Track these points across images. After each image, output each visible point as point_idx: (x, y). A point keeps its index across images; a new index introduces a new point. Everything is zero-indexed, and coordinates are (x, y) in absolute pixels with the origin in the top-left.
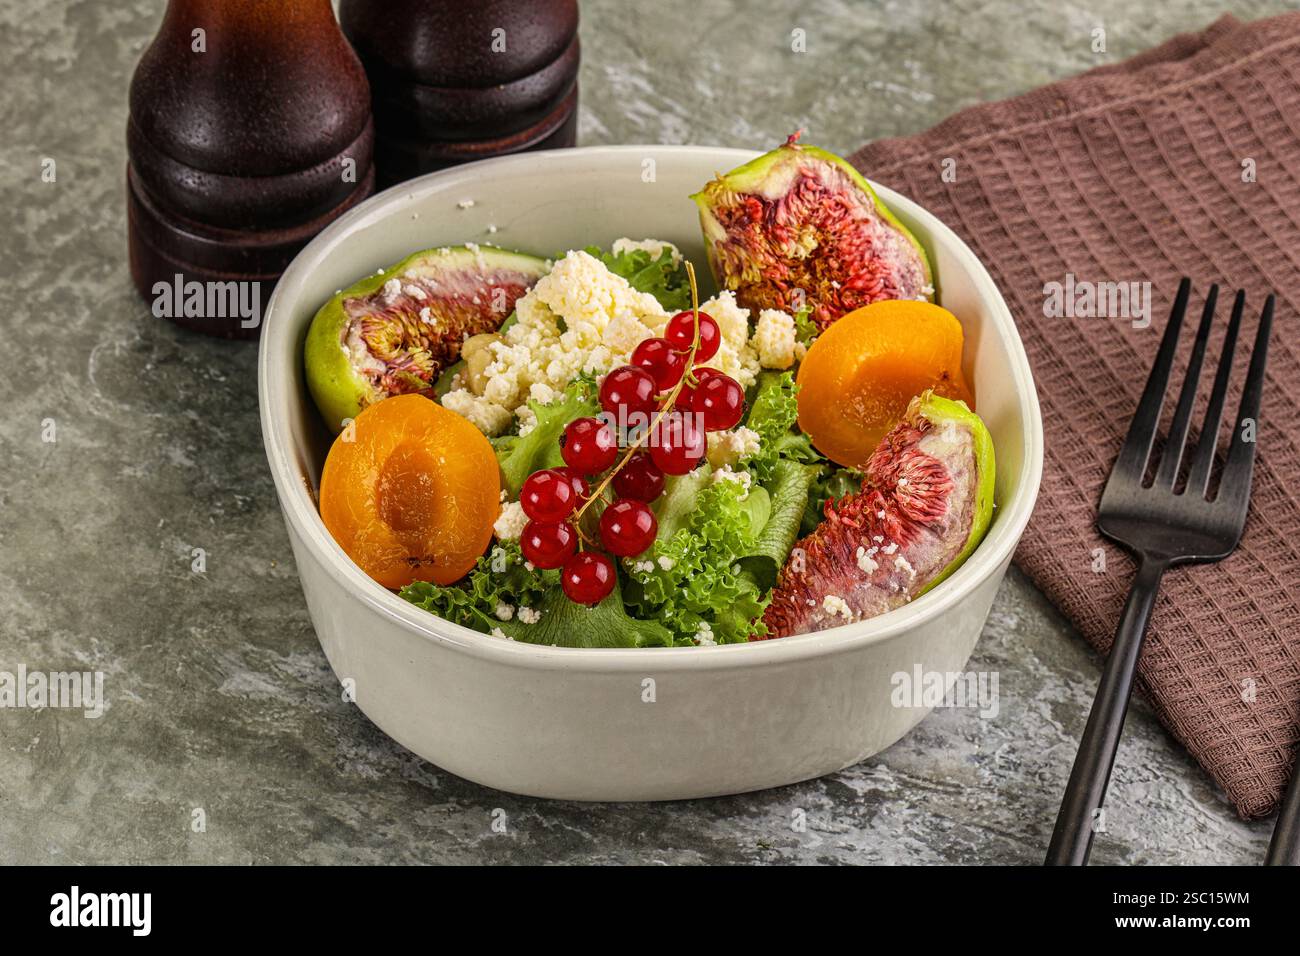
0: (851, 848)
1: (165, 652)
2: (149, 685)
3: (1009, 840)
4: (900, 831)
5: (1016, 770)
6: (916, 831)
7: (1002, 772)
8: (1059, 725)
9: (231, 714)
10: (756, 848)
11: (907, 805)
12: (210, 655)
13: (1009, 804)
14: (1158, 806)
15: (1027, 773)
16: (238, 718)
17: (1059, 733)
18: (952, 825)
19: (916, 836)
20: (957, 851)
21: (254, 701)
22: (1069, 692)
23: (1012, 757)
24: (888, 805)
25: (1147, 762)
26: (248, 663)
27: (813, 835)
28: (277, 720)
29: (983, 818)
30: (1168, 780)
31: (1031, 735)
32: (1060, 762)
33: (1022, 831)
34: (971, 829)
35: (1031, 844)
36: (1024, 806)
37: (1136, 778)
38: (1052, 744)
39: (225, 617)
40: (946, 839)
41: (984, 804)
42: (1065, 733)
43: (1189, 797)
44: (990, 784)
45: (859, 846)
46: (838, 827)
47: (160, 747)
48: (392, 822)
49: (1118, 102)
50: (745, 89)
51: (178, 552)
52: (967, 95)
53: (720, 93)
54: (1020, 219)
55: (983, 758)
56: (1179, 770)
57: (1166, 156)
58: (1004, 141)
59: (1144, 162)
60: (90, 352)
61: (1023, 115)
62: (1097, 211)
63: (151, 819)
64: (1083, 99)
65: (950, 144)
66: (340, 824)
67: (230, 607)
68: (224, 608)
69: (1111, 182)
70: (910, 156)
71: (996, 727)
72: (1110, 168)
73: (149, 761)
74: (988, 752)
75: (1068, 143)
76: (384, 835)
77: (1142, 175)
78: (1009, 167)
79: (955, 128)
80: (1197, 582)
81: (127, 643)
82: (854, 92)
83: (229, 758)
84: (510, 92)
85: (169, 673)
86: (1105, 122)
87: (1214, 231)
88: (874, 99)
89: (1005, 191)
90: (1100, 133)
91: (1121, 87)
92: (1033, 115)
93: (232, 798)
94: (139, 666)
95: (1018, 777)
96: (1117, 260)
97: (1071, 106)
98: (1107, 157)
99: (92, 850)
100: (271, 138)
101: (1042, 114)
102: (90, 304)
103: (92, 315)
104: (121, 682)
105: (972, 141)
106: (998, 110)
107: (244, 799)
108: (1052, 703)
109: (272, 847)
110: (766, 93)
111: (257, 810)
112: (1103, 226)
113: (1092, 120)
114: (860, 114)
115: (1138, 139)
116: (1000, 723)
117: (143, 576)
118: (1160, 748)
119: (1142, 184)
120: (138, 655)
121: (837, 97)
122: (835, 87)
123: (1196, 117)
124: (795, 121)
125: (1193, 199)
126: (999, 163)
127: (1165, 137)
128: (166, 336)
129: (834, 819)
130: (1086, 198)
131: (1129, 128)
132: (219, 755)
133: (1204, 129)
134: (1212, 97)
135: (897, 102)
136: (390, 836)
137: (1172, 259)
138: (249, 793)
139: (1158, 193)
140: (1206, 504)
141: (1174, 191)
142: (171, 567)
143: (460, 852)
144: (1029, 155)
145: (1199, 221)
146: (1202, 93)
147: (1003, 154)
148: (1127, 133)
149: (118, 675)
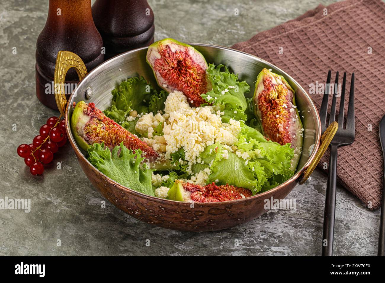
0: (269, 228)
1: (71, 195)
2: (69, 205)
3: (310, 222)
4: (281, 222)
5: (308, 203)
6: (285, 221)
7: (304, 204)
8: (317, 191)
9: (93, 210)
10: (243, 230)
11: (281, 215)
12: (83, 195)
13: (308, 212)
14: (348, 209)
15: (311, 204)
16: (95, 211)
17: (317, 193)
18: (294, 219)
19: (285, 223)
20: (297, 226)
21: (98, 206)
22: (317, 182)
23: (306, 200)
24: (276, 216)
25: (342, 198)
26: (94, 196)
27: (258, 225)
28: (106, 210)
29: (302, 216)
30: (349, 202)
31: (310, 194)
32: (320, 200)
33: (313, 219)
34: (300, 220)
35: (316, 222)
36: (312, 212)
37: (340, 202)
38: (316, 196)
39: (85, 185)
40: (293, 223)
41: (302, 213)
42: (318, 193)
43: (355, 206)
44: (302, 207)
45: (271, 227)
46: (264, 222)
47: (76, 221)
48: (144, 233)
49: (298, 28)
50: (194, 35)
51: (68, 169)
52: (254, 31)
53: (187, 36)
54: (278, 61)
55: (299, 201)
56: (351, 199)
57: (313, 42)
58: (270, 41)
59: (307, 44)
60: (31, 119)
61: (274, 34)
62: (298, 57)
63: (78, 239)
64: (289, 28)
65: (256, 43)
66: (130, 235)
67: (86, 182)
68: (84, 182)
69: (300, 49)
70: (246, 47)
71: (300, 193)
72: (299, 46)
73: (73, 224)
74: (299, 199)
75: (287, 40)
76: (142, 237)
77: (308, 47)
78: (273, 48)
79: (256, 38)
80: (346, 150)
81: (60, 194)
82: (223, 33)
83: (95, 221)
84: (139, 38)
85: (74, 201)
86: (296, 34)
87: (330, 60)
88: (229, 34)
89: (273, 54)
90: (295, 37)
91: (298, 24)
92: (276, 33)
93: (99, 231)
94: (65, 199)
95: (309, 205)
96: (306, 70)
97: (286, 30)
98: (297, 43)
99: (64, 249)
100: (80, 54)
101: (278, 33)
102: (28, 107)
103: (29, 109)
104: (61, 204)
105: (261, 42)
106: (267, 33)
107: (102, 232)
108: (313, 185)
109: (113, 243)
110: (199, 35)
111: (106, 234)
112: (300, 61)
113: (292, 34)
114: (226, 38)
115: (305, 38)
116: (301, 192)
117: (60, 176)
118: (345, 194)
119: (308, 49)
120: (64, 197)
121: (219, 34)
122: (218, 32)
123: (319, 31)
124: (209, 42)
125: (322, 52)
126: (270, 47)
127: (312, 37)
128: (51, 113)
129: (262, 221)
130: (294, 54)
131: (302, 35)
132: (92, 221)
133: (322, 34)
134: (322, 25)
135: (236, 35)
136: (144, 237)
137: (320, 68)
138: (103, 230)
139: (313, 51)
140: (344, 130)
141: (317, 50)
142: (67, 173)
143: (164, 239)
144: (277, 44)
145: (325, 58)
146: (319, 24)
147: (271, 44)
148: (302, 36)
149: (60, 203)
